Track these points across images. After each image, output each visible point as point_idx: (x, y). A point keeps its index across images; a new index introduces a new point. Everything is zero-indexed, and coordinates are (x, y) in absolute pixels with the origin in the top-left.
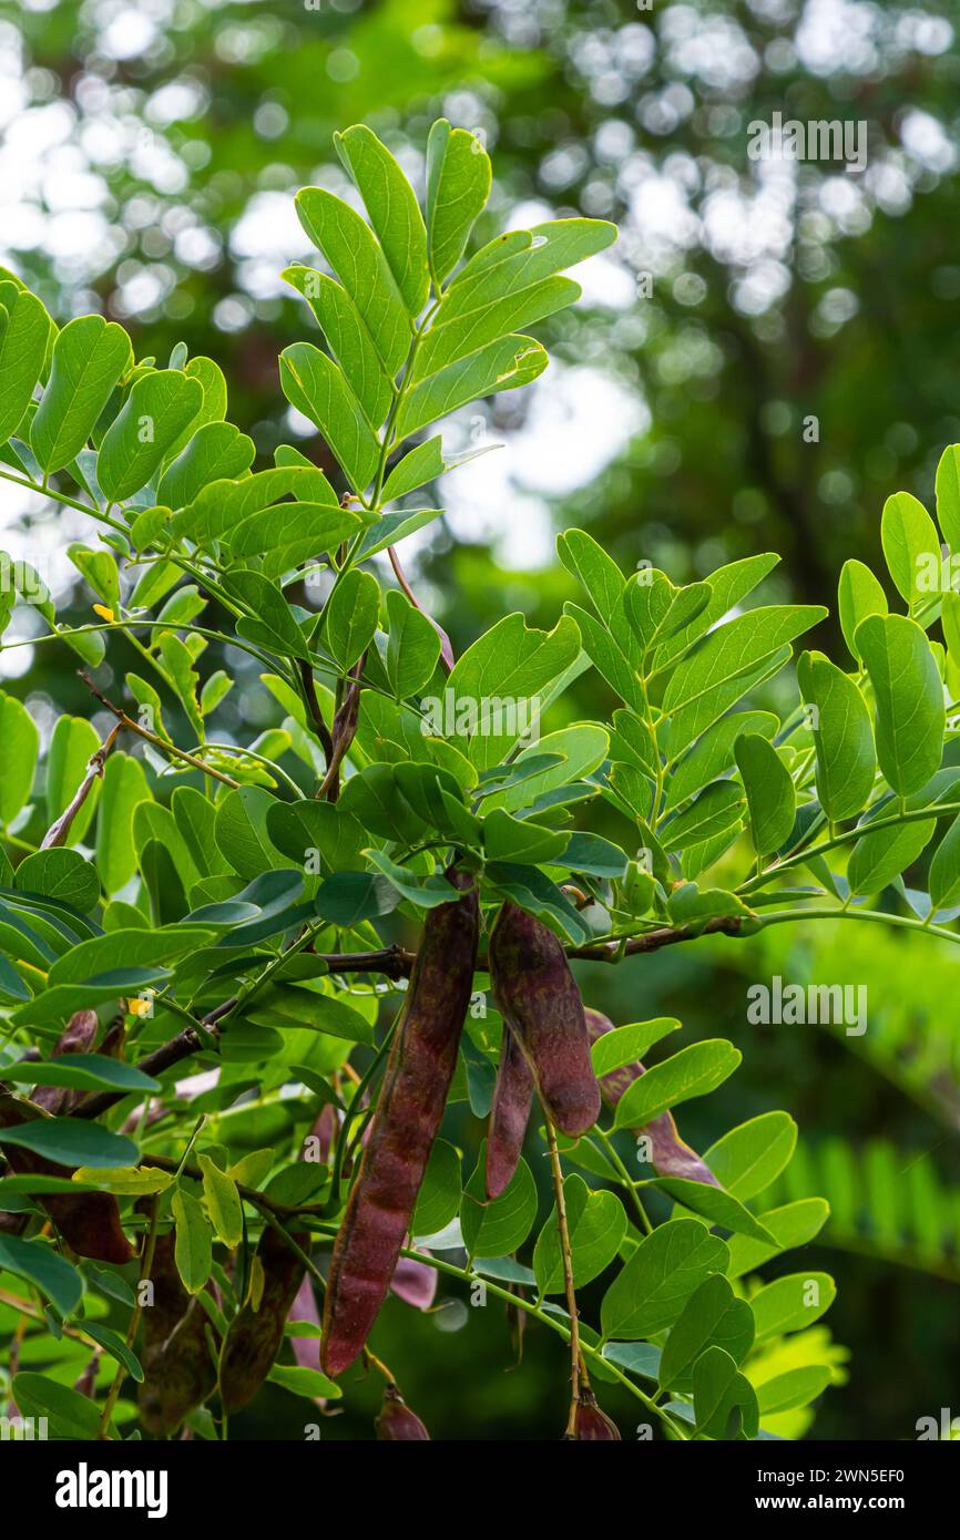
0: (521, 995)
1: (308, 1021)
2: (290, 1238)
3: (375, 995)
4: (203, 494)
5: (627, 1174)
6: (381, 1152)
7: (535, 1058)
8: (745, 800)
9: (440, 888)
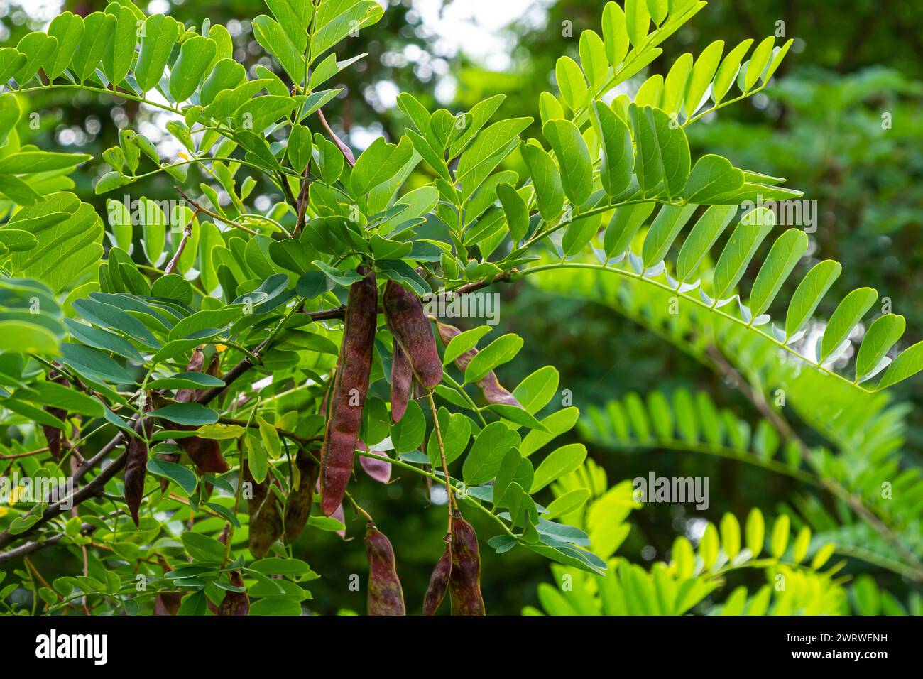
0: (400, 323)
1: (305, 346)
2: (310, 454)
3: (341, 330)
4: (217, 97)
5: (475, 406)
6: (339, 405)
7: (409, 352)
8: (505, 215)
9: (353, 276)
